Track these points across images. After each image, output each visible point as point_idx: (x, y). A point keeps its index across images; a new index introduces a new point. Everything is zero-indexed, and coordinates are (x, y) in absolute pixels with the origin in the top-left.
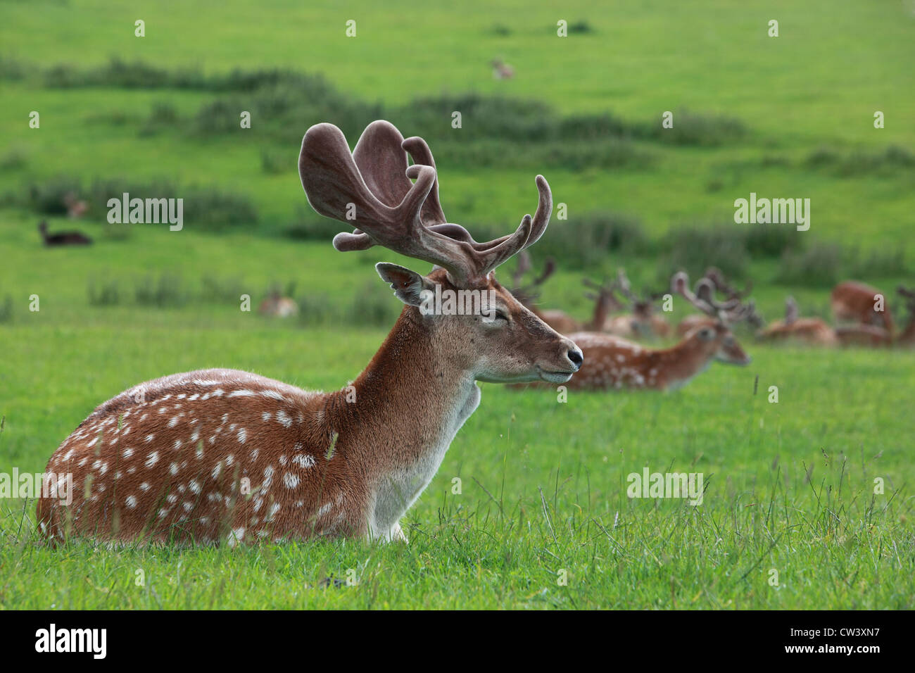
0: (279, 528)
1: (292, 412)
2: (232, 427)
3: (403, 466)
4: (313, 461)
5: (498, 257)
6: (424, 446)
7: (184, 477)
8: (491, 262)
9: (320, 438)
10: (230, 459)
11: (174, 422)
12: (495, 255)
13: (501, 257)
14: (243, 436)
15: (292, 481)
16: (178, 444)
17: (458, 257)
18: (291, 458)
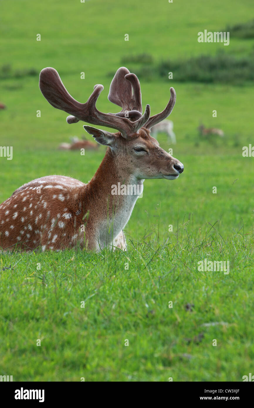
0: (57, 246)
1: (65, 195)
2: (43, 201)
3: (108, 217)
4: (71, 216)
5: (139, 124)
6: (116, 208)
7: (26, 223)
8: (137, 126)
9: (75, 206)
10: (41, 216)
11: (25, 199)
12: (138, 123)
13: (140, 124)
14: (45, 205)
15: (62, 225)
16: (25, 209)
17: (121, 124)
18: (62, 215)
